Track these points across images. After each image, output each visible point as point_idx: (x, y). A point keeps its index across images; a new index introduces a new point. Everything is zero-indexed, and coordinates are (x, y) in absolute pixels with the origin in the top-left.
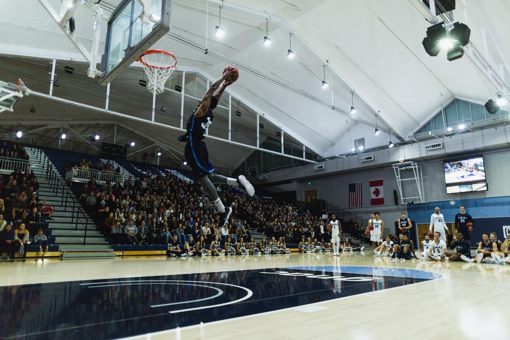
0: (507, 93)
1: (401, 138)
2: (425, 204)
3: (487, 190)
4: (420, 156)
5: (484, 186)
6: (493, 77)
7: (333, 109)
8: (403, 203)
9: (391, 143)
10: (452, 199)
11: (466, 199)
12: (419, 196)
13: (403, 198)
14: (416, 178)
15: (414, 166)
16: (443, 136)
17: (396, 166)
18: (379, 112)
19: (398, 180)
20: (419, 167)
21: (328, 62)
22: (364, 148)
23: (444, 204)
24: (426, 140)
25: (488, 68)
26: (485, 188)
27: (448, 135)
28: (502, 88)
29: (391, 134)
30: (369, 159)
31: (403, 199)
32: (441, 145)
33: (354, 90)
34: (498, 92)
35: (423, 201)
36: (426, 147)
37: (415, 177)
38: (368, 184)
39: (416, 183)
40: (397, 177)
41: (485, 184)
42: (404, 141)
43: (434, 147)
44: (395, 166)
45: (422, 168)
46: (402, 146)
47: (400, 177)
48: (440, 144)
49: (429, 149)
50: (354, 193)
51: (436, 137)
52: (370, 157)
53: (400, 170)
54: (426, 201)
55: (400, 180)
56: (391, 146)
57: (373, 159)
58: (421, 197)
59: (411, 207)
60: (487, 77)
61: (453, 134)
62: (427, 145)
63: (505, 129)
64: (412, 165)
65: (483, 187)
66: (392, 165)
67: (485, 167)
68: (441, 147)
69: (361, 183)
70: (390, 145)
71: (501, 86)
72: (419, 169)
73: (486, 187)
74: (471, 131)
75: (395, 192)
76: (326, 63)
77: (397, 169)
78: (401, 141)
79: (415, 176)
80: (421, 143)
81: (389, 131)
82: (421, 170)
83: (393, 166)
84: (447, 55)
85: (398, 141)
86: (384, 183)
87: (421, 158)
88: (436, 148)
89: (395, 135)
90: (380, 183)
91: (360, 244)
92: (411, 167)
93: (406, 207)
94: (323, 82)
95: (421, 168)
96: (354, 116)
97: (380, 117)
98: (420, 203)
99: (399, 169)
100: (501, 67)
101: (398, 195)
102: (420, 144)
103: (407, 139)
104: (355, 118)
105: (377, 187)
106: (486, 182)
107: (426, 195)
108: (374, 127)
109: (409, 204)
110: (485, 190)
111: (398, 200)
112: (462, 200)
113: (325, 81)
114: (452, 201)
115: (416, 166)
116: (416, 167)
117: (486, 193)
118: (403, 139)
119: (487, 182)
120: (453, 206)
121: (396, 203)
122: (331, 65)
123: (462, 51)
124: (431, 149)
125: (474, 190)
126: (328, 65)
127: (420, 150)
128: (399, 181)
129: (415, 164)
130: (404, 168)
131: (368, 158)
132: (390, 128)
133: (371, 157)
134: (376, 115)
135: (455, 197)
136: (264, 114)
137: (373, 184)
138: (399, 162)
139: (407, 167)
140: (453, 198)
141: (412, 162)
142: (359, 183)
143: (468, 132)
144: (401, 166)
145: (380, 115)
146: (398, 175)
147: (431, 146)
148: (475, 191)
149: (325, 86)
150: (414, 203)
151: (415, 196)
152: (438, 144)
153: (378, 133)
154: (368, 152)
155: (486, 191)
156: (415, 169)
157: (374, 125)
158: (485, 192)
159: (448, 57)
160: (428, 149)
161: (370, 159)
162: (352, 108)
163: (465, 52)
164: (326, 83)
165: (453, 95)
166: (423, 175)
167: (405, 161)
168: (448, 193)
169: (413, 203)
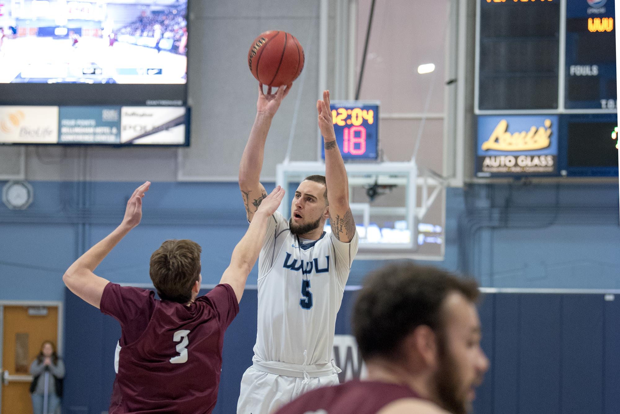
3: (187, 143)
5: (176, 123)
10: (18, 173)
11: (85, 183)
26: (177, 135)
41: (180, 112)
65: (167, 127)
67: (192, 16)
73: (182, 129)
106: (185, 104)
110: (177, 146)
112: (66, 186)
114: (17, 183)
117: (180, 159)
119: (190, 102)
120: (17, 211)
125: (125, 137)
135: (35, 162)
140: (23, 170)
148: (129, 145)
155: (180, 151)
158: (176, 156)
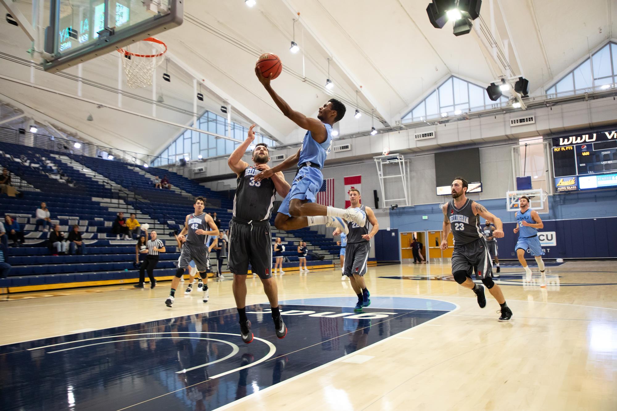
0: (511, 76)
1: (386, 122)
2: (411, 207)
3: (482, 191)
4: (408, 148)
5: (479, 187)
6: (498, 57)
7: (304, 81)
8: (385, 207)
9: (373, 128)
10: (441, 202)
12: (405, 198)
13: (385, 200)
14: (402, 175)
15: (400, 159)
16: (436, 123)
17: (379, 159)
18: (361, 87)
19: (380, 177)
20: (406, 160)
21: (300, 15)
22: (339, 134)
23: (432, 208)
24: (415, 128)
25: (494, 45)
26: (479, 190)
27: (442, 121)
28: (506, 69)
29: (374, 117)
30: (345, 148)
31: (386, 202)
32: (434, 134)
33: (331, 56)
34: (502, 75)
35: (409, 204)
36: (416, 136)
37: (400, 174)
38: (343, 181)
39: (402, 181)
40: (379, 173)
41: (480, 184)
42: (389, 126)
43: (425, 136)
44: (377, 159)
45: (410, 162)
46: (387, 133)
47: (383, 173)
48: (432, 133)
49: (420, 139)
50: (324, 192)
51: (428, 123)
52: (346, 146)
53: (383, 165)
54: (412, 204)
55: (382, 177)
56: (374, 133)
57: (349, 149)
58: (406, 199)
59: (394, 211)
60: (492, 57)
61: (447, 121)
62: (417, 134)
63: (504, 118)
64: (398, 159)
65: (477, 188)
66: (374, 157)
68: (433, 137)
69: (333, 180)
70: (372, 131)
71: (505, 67)
72: (406, 163)
73: (480, 188)
74: (467, 119)
75: (375, 192)
76: (297, 16)
77: (379, 163)
78: (386, 127)
79: (400, 172)
80: (409, 130)
81: (372, 113)
82: (408, 164)
83: (374, 159)
84: (453, 27)
85: (382, 126)
86: (363, 180)
87: (410, 149)
88: (427, 137)
89: (378, 118)
90: (357, 180)
91: (333, 260)
92: (396, 161)
93: (388, 211)
94: (293, 43)
95: (408, 162)
96: (330, 91)
97: (362, 94)
98: (405, 207)
99: (382, 163)
100: (506, 42)
101: (379, 196)
102: (408, 132)
103: (393, 124)
104: (331, 94)
105: (353, 185)
106: (480, 182)
107: (412, 197)
108: (354, 107)
109: (393, 208)
110: (479, 192)
111: (379, 203)
113: (295, 42)
115: (402, 159)
116: (403, 161)
117: (480, 195)
118: (388, 124)
119: (482, 182)
121: (377, 207)
122: (304, 20)
123: (470, 25)
124: (422, 138)
126: (300, 20)
127: (409, 139)
128: (381, 179)
129: (402, 156)
130: (388, 162)
131: (343, 148)
132: (373, 109)
133: (348, 146)
134: (357, 92)
135: (446, 199)
136: (203, 80)
137: (348, 181)
138: (381, 154)
139: (392, 161)
140: (443, 200)
141: (398, 154)
142: (331, 180)
143: (465, 119)
144: (384, 160)
145: (362, 92)
146: (380, 170)
147: (422, 135)
149: (295, 50)
150: (399, 206)
151: (399, 198)
152: (430, 134)
153: (359, 115)
154: (343, 139)
156: (402, 163)
157: (354, 104)
159: (454, 31)
160: (418, 139)
161: (347, 148)
162: (328, 80)
163: (473, 26)
164: (296, 44)
165: (451, 72)
166: (410, 171)
167: (391, 153)
168: (438, 194)
169: (396, 206)
